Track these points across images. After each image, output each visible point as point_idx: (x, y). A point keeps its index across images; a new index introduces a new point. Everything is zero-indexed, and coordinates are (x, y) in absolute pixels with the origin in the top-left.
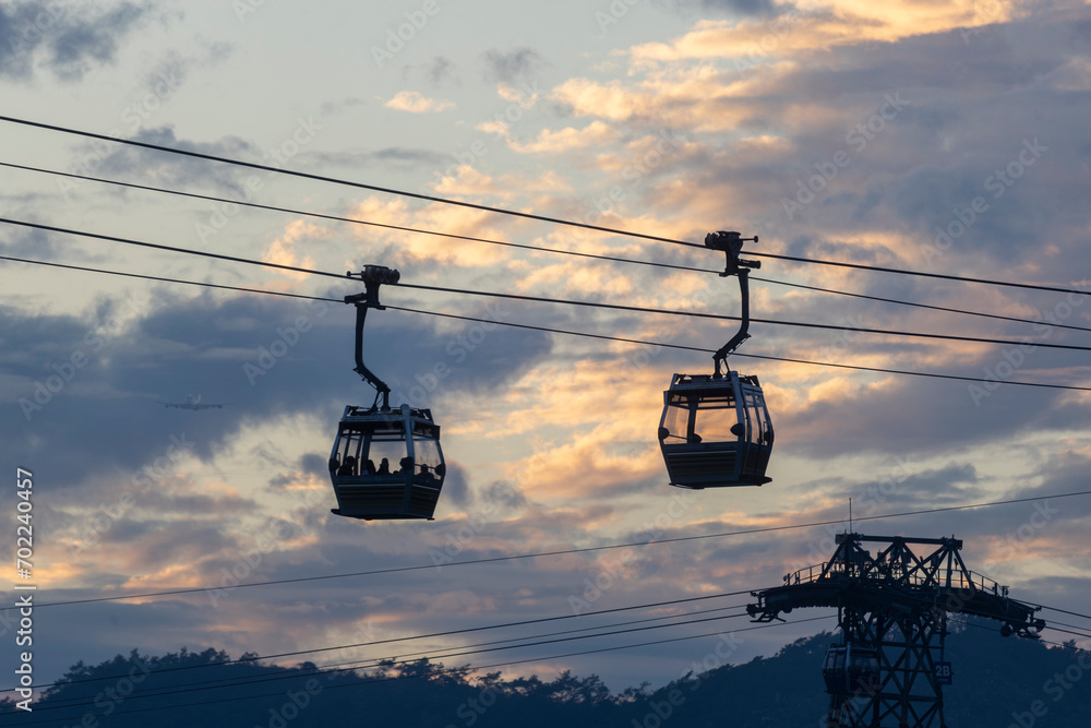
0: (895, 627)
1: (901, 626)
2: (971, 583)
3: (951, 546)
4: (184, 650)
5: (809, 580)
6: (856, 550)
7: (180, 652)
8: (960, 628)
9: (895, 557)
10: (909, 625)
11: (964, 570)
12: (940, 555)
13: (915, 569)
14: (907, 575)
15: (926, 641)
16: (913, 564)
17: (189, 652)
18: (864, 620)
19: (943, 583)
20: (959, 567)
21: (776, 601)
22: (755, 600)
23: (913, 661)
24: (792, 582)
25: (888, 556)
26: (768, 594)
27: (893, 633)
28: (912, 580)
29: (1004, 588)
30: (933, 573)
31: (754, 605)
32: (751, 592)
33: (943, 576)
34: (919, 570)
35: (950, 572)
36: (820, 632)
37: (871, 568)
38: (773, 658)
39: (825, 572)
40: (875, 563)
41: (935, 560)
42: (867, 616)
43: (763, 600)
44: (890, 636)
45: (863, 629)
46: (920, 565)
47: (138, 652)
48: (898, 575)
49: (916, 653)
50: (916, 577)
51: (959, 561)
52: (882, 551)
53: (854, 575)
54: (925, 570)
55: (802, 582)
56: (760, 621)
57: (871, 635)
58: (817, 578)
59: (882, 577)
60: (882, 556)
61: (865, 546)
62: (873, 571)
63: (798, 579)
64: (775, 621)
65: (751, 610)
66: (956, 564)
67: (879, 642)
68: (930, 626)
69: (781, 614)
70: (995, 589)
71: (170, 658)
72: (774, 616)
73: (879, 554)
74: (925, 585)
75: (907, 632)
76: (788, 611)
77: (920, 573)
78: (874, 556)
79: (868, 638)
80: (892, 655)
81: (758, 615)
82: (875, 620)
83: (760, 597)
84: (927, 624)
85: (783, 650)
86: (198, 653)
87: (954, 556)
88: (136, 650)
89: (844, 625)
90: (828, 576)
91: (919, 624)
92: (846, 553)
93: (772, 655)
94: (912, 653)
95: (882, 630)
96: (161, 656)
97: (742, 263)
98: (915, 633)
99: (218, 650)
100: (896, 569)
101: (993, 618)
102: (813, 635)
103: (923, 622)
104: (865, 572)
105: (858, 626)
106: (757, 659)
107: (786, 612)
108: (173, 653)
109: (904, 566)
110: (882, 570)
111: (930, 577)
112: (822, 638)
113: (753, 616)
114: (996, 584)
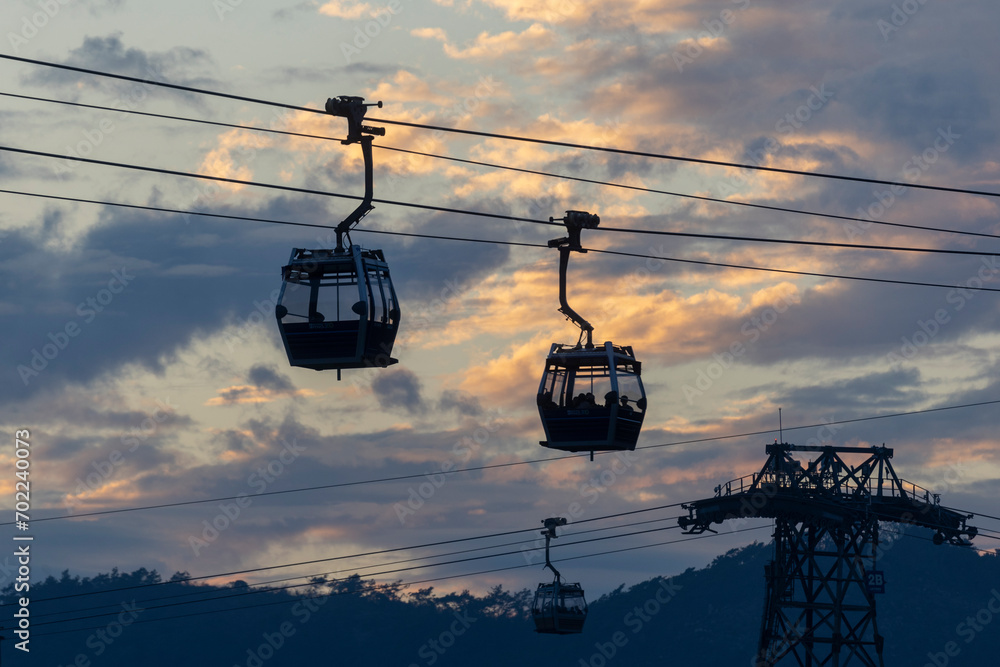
0: (827, 537)
1: (833, 535)
2: (903, 492)
3: (882, 455)
4: (115, 571)
5: (740, 491)
6: (787, 460)
7: (111, 572)
8: (892, 537)
9: (825, 467)
10: (841, 534)
11: (895, 478)
12: (871, 464)
13: (846, 478)
14: (838, 484)
15: (858, 551)
16: (844, 473)
17: (120, 572)
18: (795, 530)
19: (874, 493)
20: (890, 476)
21: (707, 513)
22: (686, 513)
23: (846, 571)
24: (724, 492)
25: (819, 466)
26: (699, 505)
27: (825, 542)
28: (843, 489)
29: (935, 496)
30: (864, 482)
31: (685, 517)
32: (682, 505)
33: (875, 484)
34: (850, 479)
35: (881, 481)
36: (752, 543)
37: (802, 478)
38: (705, 570)
39: (755, 482)
40: (805, 473)
41: (866, 469)
42: (799, 526)
43: (694, 512)
44: (821, 546)
45: (795, 539)
46: (851, 474)
47: (69, 573)
48: (829, 484)
49: (849, 562)
50: (847, 486)
51: (890, 469)
52: (813, 461)
53: (785, 485)
54: (856, 480)
55: (733, 493)
56: (691, 532)
57: (803, 544)
58: (748, 488)
59: (813, 487)
60: (812, 466)
61: (796, 456)
62: (803, 480)
63: (729, 490)
64: (706, 532)
65: (683, 522)
66: (887, 472)
67: (811, 552)
68: (862, 534)
69: (713, 525)
70: (926, 497)
71: (101, 578)
72: (705, 527)
73: (809, 463)
74: (856, 493)
75: (839, 542)
76: (719, 521)
77: (851, 483)
78: (805, 467)
79: (800, 548)
80: (825, 564)
81: (690, 527)
82: (807, 530)
83: (691, 509)
84: (859, 533)
85: (715, 561)
86: (130, 574)
87: (885, 465)
88: (67, 571)
89: (777, 535)
90: (759, 486)
91: (851, 534)
92: (777, 463)
93: (704, 567)
94: (844, 563)
95: (813, 540)
96: (92, 577)
97: (366, 129)
98: (847, 543)
99: (149, 570)
100: (827, 478)
101: (926, 526)
102: (745, 545)
103: (855, 532)
104: (795, 482)
105: (790, 537)
106: (689, 571)
107: (717, 522)
108: (104, 573)
109: (835, 476)
110: (813, 480)
111: (861, 486)
112: (754, 550)
113: (685, 529)
114: (928, 492)
